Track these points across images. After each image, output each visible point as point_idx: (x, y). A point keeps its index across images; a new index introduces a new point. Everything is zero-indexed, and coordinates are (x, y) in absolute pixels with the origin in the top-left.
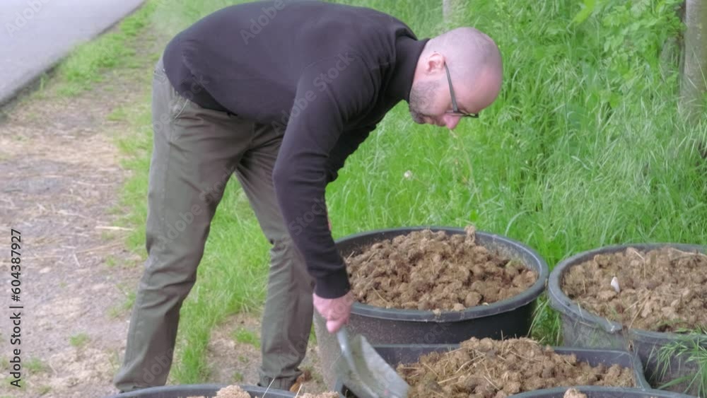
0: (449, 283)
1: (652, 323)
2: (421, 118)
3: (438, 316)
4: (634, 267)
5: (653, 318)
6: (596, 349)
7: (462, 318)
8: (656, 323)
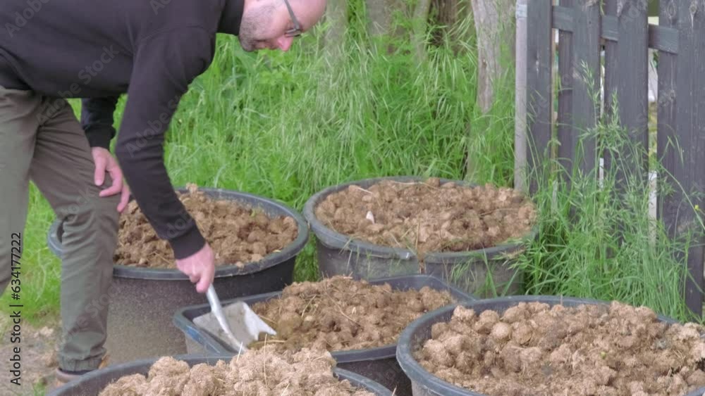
0: (225, 237)
1: (432, 246)
2: (254, 46)
3: (241, 269)
4: (367, 202)
5: (433, 241)
6: (383, 278)
7: (262, 267)
8: (435, 245)
